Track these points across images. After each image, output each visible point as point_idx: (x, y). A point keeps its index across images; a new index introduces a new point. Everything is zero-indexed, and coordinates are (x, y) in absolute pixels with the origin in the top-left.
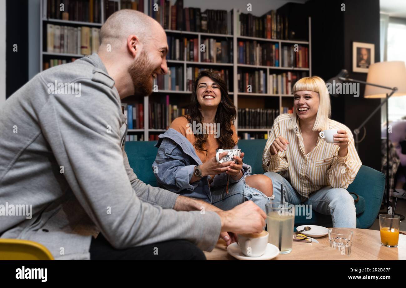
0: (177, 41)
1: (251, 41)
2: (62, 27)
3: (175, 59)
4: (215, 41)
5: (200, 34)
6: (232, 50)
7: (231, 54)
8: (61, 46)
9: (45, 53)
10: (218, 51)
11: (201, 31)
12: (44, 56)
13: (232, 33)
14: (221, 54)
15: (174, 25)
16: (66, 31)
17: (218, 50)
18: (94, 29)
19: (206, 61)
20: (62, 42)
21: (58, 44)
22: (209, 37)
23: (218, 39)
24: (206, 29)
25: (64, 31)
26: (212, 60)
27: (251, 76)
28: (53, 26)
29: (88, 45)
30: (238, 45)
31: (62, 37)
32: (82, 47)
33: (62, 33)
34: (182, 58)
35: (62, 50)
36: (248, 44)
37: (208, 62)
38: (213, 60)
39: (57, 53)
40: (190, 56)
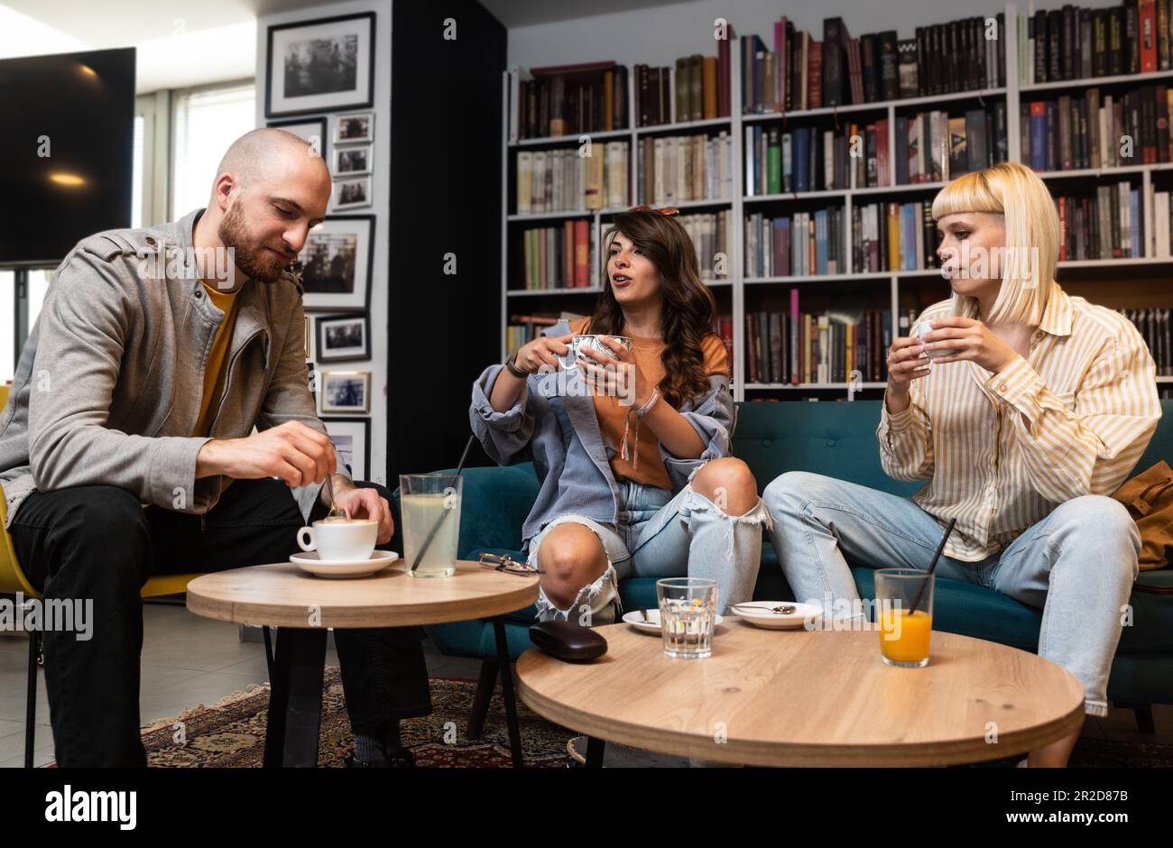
0: (829, 136)
1: (1078, 94)
2: (549, 153)
3: (821, 186)
4: (945, 115)
5: (891, 105)
6: (1005, 133)
7: (1001, 145)
8: (548, 196)
9: (512, 218)
10: (955, 144)
11: (900, 94)
12: (510, 224)
13: (1002, 82)
14: (965, 154)
15: (816, 95)
16: (556, 161)
17: (957, 140)
18: (611, 145)
19: (917, 179)
20: (549, 186)
21: (540, 194)
22: (927, 109)
23: (953, 110)
24: (915, 86)
25: (552, 161)
26: (936, 175)
27: (1079, 205)
28: (529, 154)
29: (598, 186)
30: (1025, 114)
31: (549, 176)
32: (589, 192)
33: (549, 167)
34: (841, 182)
35: (548, 205)
36: (1064, 103)
37: (926, 181)
38: (940, 175)
39: (540, 213)
40: (866, 171)
